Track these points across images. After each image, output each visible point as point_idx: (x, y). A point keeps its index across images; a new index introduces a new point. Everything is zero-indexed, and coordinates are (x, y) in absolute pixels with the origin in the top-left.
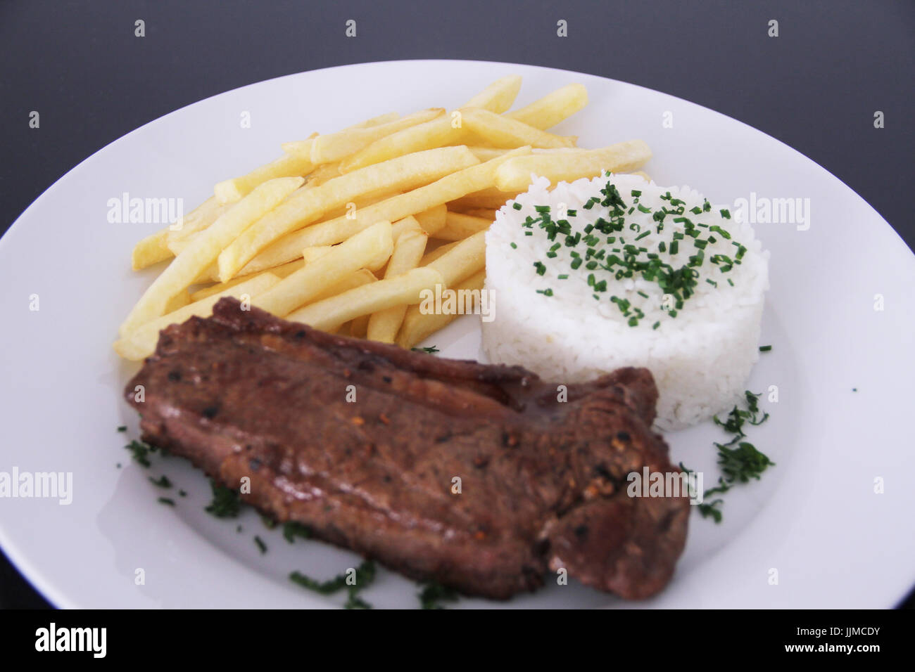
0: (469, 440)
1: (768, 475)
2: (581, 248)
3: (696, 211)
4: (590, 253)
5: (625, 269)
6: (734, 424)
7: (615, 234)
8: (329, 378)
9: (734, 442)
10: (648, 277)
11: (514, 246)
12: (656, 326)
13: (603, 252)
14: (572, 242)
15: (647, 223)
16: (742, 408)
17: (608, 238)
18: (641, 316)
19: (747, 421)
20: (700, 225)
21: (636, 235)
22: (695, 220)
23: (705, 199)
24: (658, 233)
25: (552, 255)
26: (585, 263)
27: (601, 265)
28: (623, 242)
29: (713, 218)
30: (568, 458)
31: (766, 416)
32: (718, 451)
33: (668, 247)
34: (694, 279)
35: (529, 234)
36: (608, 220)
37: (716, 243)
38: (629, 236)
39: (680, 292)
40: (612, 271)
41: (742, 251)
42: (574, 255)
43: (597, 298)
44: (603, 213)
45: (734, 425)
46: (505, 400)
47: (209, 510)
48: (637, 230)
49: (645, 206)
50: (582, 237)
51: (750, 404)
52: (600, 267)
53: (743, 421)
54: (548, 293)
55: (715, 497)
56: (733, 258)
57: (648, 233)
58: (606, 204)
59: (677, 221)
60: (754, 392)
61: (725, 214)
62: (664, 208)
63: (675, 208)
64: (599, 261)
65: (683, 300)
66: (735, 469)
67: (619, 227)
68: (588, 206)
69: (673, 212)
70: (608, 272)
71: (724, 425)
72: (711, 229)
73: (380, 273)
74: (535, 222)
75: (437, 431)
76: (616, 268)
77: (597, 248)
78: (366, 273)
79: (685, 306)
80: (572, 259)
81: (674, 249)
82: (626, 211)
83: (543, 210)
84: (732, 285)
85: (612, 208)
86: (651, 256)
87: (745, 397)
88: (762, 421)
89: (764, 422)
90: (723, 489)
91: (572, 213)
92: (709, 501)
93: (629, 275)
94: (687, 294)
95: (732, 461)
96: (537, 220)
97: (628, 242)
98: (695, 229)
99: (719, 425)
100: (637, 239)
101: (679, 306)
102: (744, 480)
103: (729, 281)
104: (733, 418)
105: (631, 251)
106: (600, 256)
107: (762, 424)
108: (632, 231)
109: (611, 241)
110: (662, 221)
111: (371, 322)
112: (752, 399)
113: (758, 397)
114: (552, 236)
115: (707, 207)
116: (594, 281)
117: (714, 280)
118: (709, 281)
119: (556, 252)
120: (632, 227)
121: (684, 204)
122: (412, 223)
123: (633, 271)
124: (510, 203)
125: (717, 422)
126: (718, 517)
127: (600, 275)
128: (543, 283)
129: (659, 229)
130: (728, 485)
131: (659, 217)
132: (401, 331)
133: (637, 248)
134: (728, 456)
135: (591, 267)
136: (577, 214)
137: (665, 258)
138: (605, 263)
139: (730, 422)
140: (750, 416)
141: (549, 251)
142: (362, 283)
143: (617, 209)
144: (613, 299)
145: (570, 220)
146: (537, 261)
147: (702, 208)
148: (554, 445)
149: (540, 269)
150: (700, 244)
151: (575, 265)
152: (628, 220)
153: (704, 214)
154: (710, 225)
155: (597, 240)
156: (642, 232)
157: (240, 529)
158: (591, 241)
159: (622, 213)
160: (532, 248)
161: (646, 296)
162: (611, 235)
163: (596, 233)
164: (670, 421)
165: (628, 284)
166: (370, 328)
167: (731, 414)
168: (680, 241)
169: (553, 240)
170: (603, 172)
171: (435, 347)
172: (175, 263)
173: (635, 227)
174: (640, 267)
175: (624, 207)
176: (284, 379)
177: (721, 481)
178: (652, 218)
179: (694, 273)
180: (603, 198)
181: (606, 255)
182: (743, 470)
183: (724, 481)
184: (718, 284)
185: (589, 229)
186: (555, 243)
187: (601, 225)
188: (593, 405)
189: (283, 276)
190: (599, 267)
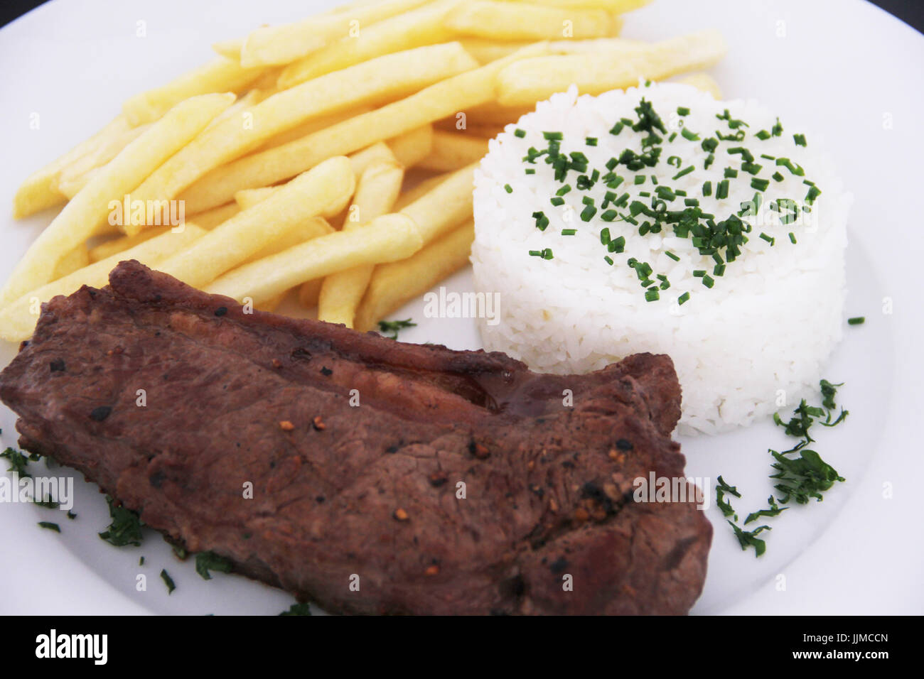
0: (427, 449)
1: (833, 494)
2: (598, 192)
3: (762, 136)
4: (610, 197)
5: (652, 221)
6: (800, 425)
7: (647, 171)
8: (253, 369)
9: (796, 449)
10: (680, 232)
11: (509, 190)
12: (684, 298)
13: (626, 197)
14: (586, 183)
15: (691, 154)
16: (815, 402)
17: (637, 177)
18: (666, 285)
19: (817, 421)
20: (764, 157)
21: (674, 171)
22: (757, 149)
23: (778, 119)
24: (706, 167)
25: (557, 202)
26: (600, 212)
27: (621, 215)
28: (655, 183)
29: (782, 147)
30: (550, 473)
31: (844, 414)
32: (774, 461)
33: (714, 189)
34: (744, 233)
35: (530, 172)
36: (638, 151)
37: (782, 182)
38: (663, 173)
39: (722, 252)
40: (635, 223)
41: (812, 195)
42: (587, 201)
43: (610, 261)
44: (633, 142)
45: (798, 427)
46: (480, 398)
47: (104, 536)
48: (676, 165)
49: (692, 130)
50: (601, 175)
51: (824, 398)
52: (621, 218)
53: (811, 420)
54: (547, 254)
55: (762, 521)
56: (801, 202)
57: (690, 170)
58: (638, 128)
59: (732, 151)
60: (832, 381)
61: (800, 140)
62: (718, 134)
63: (734, 132)
64: (619, 210)
65: (725, 263)
66: (791, 485)
67: (652, 162)
68: (616, 131)
69: (731, 138)
70: (629, 224)
71: (786, 426)
72: (779, 162)
73: (338, 221)
74: (539, 155)
75: (388, 438)
76: (641, 219)
77: (619, 192)
78: (320, 222)
79: (726, 272)
80: (583, 207)
81: (722, 192)
82: (665, 138)
83: (554, 138)
84: (794, 241)
85: (645, 134)
86: (688, 203)
87: (819, 388)
88: (838, 421)
89: (841, 422)
90: (774, 512)
91: (591, 142)
92: (749, 528)
93: (656, 229)
94: (732, 254)
95: (789, 474)
96: (543, 152)
97: (661, 183)
98: (754, 163)
99: (780, 425)
100: (676, 178)
101: (719, 271)
102: (802, 500)
103: (791, 236)
104: (799, 416)
105: (665, 194)
106: (622, 202)
107: (838, 424)
108: (671, 166)
109: (639, 181)
110: (713, 151)
111: (324, 288)
112: (828, 391)
113: (838, 389)
114: (560, 175)
115: (777, 130)
116: (609, 238)
117: (770, 235)
118: (763, 236)
119: (565, 197)
120: (670, 161)
121: (747, 126)
122: (382, 151)
123: (663, 224)
124: (510, 129)
125: (778, 422)
126: (760, 549)
127: (618, 229)
128: (542, 240)
129: (708, 163)
130: (780, 506)
131: (709, 146)
132: (364, 299)
133: (673, 191)
134: (785, 467)
135: (609, 217)
136: (599, 143)
137: (708, 205)
138: (627, 212)
139: (795, 421)
140: (823, 415)
141: (555, 196)
142: (313, 236)
143: (652, 135)
144: (632, 262)
145: (587, 151)
146: (537, 211)
147: (769, 131)
148: (534, 456)
149: (541, 220)
150: (760, 185)
151: (587, 215)
152: (667, 150)
153: (774, 140)
154: (777, 157)
155: (621, 180)
156: (684, 167)
157: (142, 561)
158: (612, 180)
159: (658, 141)
160: (534, 191)
161: (676, 259)
162: (640, 173)
163: (621, 170)
164: (712, 421)
165: (654, 240)
166: (322, 296)
167: (797, 411)
168: (731, 180)
169: (562, 181)
170: (642, 82)
171: (410, 320)
172: (67, 210)
173: (675, 161)
174: (672, 218)
175: (664, 132)
176: (198, 372)
177: (771, 501)
178: (700, 147)
179: (745, 226)
180: (636, 119)
181: (629, 201)
182: (802, 486)
183: (776, 502)
184: (776, 241)
185: (612, 164)
186: (562, 185)
187: (628, 159)
188: (589, 403)
189: (209, 227)
190: (618, 217)
